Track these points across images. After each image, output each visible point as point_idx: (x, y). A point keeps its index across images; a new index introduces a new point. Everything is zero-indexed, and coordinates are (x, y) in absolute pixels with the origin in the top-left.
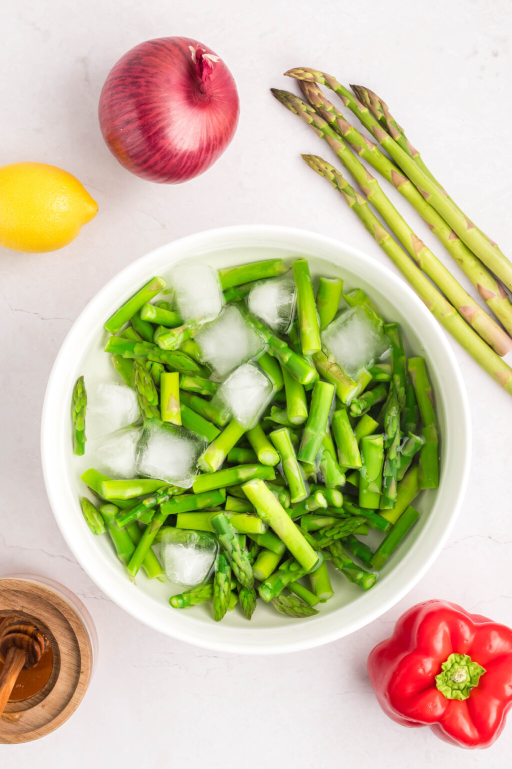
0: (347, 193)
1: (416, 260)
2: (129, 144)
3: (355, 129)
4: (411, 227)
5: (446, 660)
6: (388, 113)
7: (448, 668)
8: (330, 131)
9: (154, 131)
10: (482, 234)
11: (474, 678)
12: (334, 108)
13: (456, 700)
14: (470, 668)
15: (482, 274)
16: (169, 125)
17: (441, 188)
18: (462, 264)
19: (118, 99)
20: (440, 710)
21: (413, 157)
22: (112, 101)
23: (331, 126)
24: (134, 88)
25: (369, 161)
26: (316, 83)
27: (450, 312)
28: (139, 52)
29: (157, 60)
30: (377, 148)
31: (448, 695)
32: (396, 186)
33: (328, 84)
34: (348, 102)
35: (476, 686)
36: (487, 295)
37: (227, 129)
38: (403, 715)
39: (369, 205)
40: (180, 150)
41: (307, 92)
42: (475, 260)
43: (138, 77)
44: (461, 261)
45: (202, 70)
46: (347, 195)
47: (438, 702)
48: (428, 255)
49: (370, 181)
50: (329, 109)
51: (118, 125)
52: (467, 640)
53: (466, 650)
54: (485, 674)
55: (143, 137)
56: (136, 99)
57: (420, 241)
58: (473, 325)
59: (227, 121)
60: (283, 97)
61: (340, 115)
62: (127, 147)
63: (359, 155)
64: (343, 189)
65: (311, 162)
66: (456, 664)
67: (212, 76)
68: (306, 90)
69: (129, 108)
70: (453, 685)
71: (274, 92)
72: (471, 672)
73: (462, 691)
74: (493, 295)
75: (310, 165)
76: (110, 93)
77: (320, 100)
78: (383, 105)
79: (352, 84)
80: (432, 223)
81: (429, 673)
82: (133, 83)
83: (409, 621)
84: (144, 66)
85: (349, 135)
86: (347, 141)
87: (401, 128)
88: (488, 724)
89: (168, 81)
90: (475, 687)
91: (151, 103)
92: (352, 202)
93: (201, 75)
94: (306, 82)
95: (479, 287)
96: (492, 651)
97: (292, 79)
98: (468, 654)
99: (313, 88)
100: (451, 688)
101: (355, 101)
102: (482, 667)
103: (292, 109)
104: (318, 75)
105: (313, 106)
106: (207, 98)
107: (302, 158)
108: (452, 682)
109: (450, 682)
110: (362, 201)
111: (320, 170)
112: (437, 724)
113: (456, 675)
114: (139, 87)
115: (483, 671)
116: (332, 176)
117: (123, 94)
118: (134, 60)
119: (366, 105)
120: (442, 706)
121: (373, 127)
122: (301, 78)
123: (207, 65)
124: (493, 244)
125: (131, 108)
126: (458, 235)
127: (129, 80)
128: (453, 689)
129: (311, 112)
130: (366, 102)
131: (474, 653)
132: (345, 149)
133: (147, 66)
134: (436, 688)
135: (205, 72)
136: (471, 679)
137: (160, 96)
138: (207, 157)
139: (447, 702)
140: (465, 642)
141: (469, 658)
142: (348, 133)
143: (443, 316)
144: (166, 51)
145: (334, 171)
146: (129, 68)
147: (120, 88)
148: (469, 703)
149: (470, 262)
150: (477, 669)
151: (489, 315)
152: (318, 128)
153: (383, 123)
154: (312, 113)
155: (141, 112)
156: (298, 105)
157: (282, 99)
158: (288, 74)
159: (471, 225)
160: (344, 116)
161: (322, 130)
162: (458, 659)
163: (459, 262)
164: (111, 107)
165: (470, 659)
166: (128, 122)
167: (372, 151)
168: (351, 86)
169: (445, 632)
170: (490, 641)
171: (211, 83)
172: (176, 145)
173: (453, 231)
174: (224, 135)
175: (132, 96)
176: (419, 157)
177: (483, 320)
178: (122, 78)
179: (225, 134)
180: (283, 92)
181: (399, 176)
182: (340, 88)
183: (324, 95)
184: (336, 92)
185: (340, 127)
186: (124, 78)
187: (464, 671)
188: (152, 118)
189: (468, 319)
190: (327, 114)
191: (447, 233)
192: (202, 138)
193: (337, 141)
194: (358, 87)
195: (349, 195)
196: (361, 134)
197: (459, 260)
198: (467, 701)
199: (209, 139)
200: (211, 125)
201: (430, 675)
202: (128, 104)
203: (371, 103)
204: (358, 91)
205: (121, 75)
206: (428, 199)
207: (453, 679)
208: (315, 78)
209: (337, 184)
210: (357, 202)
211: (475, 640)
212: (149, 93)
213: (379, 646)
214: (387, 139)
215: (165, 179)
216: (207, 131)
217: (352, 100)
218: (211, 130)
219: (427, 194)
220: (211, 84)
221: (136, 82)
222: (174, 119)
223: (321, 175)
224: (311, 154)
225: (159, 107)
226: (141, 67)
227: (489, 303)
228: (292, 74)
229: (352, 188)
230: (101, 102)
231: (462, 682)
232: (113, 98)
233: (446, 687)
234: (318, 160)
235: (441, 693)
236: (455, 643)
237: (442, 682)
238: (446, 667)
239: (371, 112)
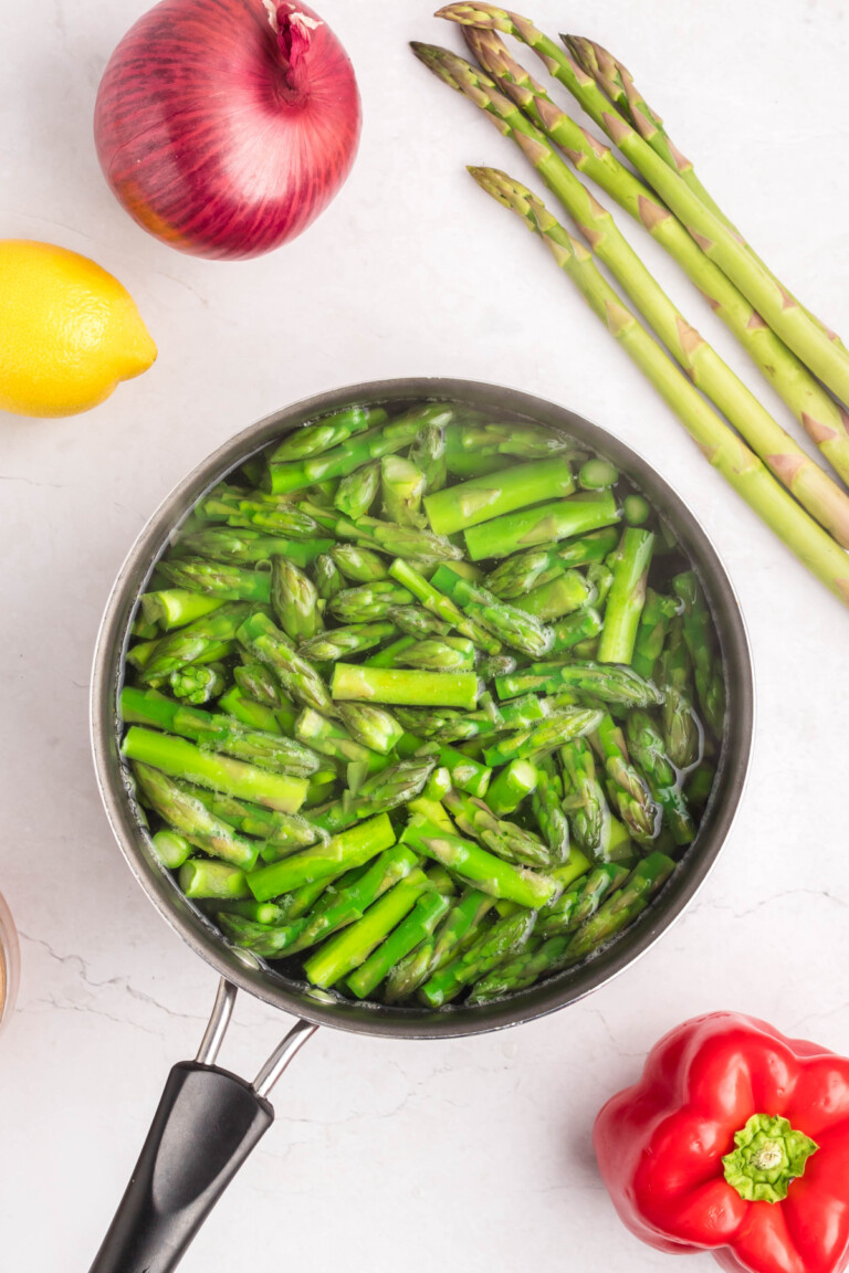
0: (554, 240)
1: (686, 367)
2: (155, 189)
3: (569, 118)
4: (676, 304)
5: (742, 1127)
6: (634, 89)
7: (747, 1142)
8: (521, 122)
9: (201, 163)
10: (812, 318)
11: (796, 1161)
12: (529, 78)
13: (762, 1202)
14: (788, 1142)
15: (810, 394)
16: (228, 151)
17: (733, 230)
18: (772, 375)
19: (131, 103)
20: (730, 1222)
21: (681, 172)
22: (119, 106)
23: (525, 113)
24: (162, 81)
25: (595, 178)
26: (497, 31)
27: (750, 466)
28: (169, 13)
29: (203, 27)
30: (612, 155)
31: (747, 1194)
32: (646, 224)
33: (519, 33)
34: (557, 67)
35: (800, 1176)
36: (820, 433)
37: (339, 154)
38: (660, 1230)
39: (596, 262)
40: (250, 197)
41: (479, 49)
42: (797, 368)
43: (170, 61)
44: (771, 369)
45: (289, 45)
46: (553, 243)
47: (727, 1205)
48: (708, 357)
49: (599, 217)
50: (521, 80)
51: (133, 153)
52: (783, 1090)
53: (780, 1106)
54: (818, 1153)
55: (181, 174)
56: (166, 103)
57: (693, 330)
58: (794, 490)
59: (339, 139)
60: (432, 58)
61: (542, 91)
62: (150, 195)
63: (576, 167)
64: (547, 233)
65: (486, 181)
66: (762, 1134)
67: (308, 56)
68: (476, 45)
69: (152, 120)
70: (755, 1175)
71: (416, 47)
72: (790, 1150)
73: (773, 1185)
74: (832, 434)
75: (484, 187)
76: (115, 92)
77: (504, 64)
78: (622, 72)
79: (565, 33)
80: (716, 297)
81: (711, 1150)
82: (160, 72)
83: (671, 1052)
84: (180, 39)
85: (559, 130)
86: (555, 142)
87: (657, 117)
88: (824, 1249)
89: (225, 67)
90: (800, 1179)
91: (194, 111)
92: (565, 256)
93: (288, 55)
94: (476, 29)
95: (805, 418)
96: (830, 1110)
97: (450, 24)
98: (784, 1115)
99: (491, 42)
100: (753, 1179)
101: (570, 66)
102: (811, 1140)
103: (450, 80)
104: (500, 17)
105: (490, 76)
106: (300, 97)
107: (468, 174)
108: (754, 1169)
109: (750, 1168)
110: (582, 254)
111: (502, 196)
112: (725, 1249)
113: (762, 1155)
114: (171, 79)
115: (813, 1147)
116: (527, 207)
117: (138, 94)
118: (160, 27)
119: (590, 73)
120: (736, 1213)
121: (604, 114)
122: (468, 22)
123: (299, 36)
124: (832, 337)
125: (157, 121)
126: (766, 320)
127: (152, 66)
128: (756, 1183)
129: (485, 86)
130: (590, 67)
131: (797, 1113)
132: (551, 157)
133: (184, 39)
134: (724, 1180)
135: (296, 48)
136: (791, 1164)
137: (211, 96)
138: (302, 208)
139: (746, 1207)
140: (779, 1092)
141: (785, 1124)
142: (555, 126)
143: (738, 472)
144: (219, 9)
145: (529, 198)
146: (151, 45)
147: (135, 82)
148: (786, 1206)
149: (788, 372)
150: (802, 1144)
151: (825, 471)
152: (499, 116)
153: (623, 107)
154: (488, 87)
155: (175, 128)
156: (461, 73)
157: (430, 62)
158: (442, 13)
159: (789, 301)
160: (549, 95)
161: (507, 120)
162: (765, 1124)
163: (766, 372)
164: (118, 118)
165: (789, 1125)
166: (151, 147)
167: (601, 160)
168: (561, 36)
169: (740, 1073)
170: (826, 1090)
171: (307, 68)
172: (243, 188)
173: (756, 312)
174: (333, 167)
175: (159, 96)
176: (691, 171)
177: (812, 480)
178: (137, 64)
179: (336, 164)
180: (432, 48)
181: (653, 206)
182: (541, 41)
183: (510, 54)
184: (532, 47)
185: (541, 115)
186: (141, 62)
187: (777, 1147)
188: (196, 138)
189: (785, 480)
190: (518, 91)
191: (743, 315)
192: (293, 173)
193: (536, 140)
194: (576, 38)
195: (558, 242)
196: (581, 128)
197: (767, 367)
198: (782, 1203)
199: (305, 174)
200: (309, 148)
201: (712, 1155)
202: (150, 112)
203: (601, 68)
204: (574, 46)
205: (135, 58)
206: (709, 251)
207: (756, 1163)
208: (493, 23)
209: (535, 222)
210: (573, 257)
211: (798, 1088)
212: (189, 90)
213: (615, 1100)
214: (630, 138)
215: (223, 251)
216: (301, 159)
217: (564, 63)
218: (310, 158)
219: (707, 241)
220: (308, 71)
221: (165, 71)
222: (238, 139)
223: (506, 206)
224: (485, 166)
225: (209, 117)
226: (174, 42)
227: (824, 448)
228: (451, 14)
229: (563, 229)
230: (99, 108)
231: (774, 1169)
232: (122, 101)
233: (743, 1178)
234: (499, 177)
235: (733, 1189)
236: (760, 1095)
237: (734, 1167)
238: (742, 1140)
239: (602, 86)
